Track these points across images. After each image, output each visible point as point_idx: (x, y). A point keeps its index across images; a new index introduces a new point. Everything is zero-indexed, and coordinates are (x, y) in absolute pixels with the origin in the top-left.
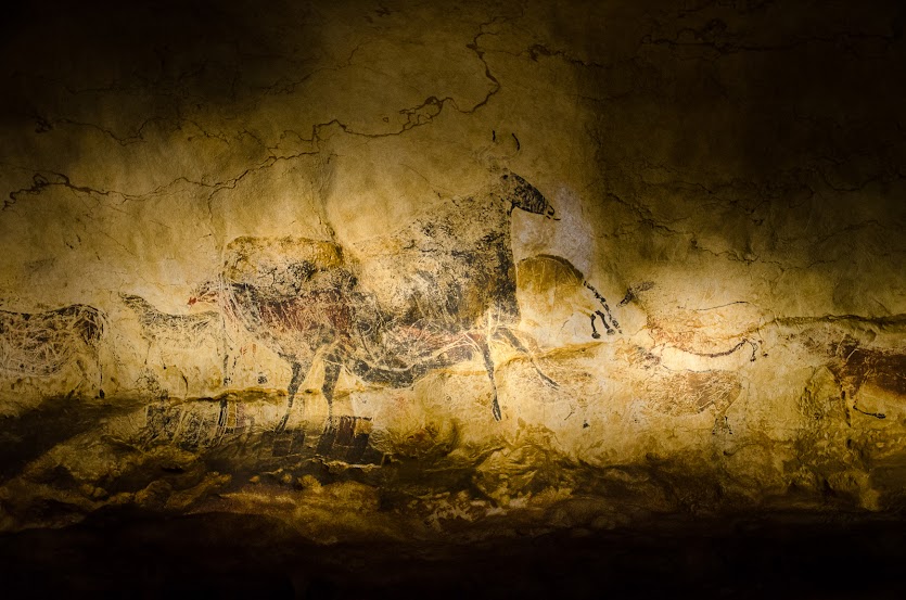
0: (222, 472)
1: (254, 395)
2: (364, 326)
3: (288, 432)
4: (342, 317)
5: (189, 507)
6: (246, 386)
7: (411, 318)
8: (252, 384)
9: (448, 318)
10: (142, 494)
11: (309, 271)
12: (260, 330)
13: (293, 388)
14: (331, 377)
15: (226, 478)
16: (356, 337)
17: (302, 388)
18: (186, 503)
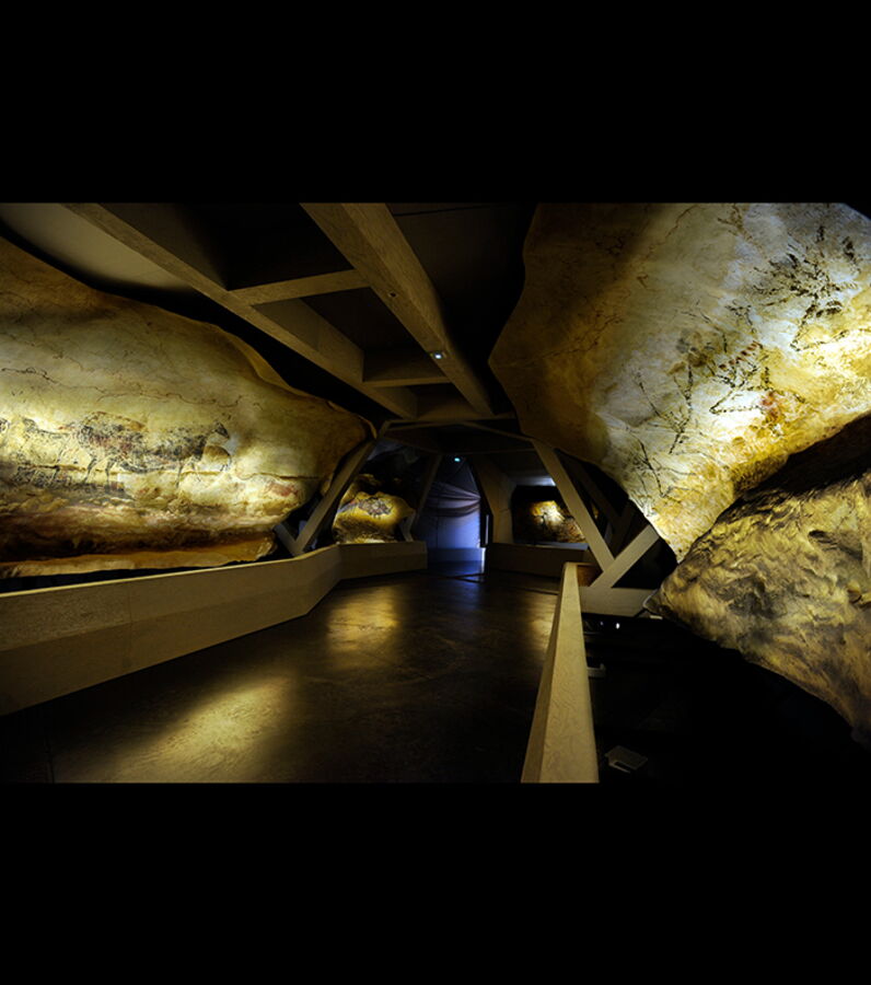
0: (62, 498)
1: (72, 468)
2: (137, 452)
3: (88, 485)
4: (127, 447)
5: (50, 512)
6: (68, 464)
7: (158, 453)
8: (70, 463)
9: (174, 456)
10: (24, 504)
11: (120, 428)
12: (85, 444)
13: (90, 468)
14: (109, 466)
15: (64, 500)
16: (130, 454)
17: (93, 468)
18: (48, 509)
